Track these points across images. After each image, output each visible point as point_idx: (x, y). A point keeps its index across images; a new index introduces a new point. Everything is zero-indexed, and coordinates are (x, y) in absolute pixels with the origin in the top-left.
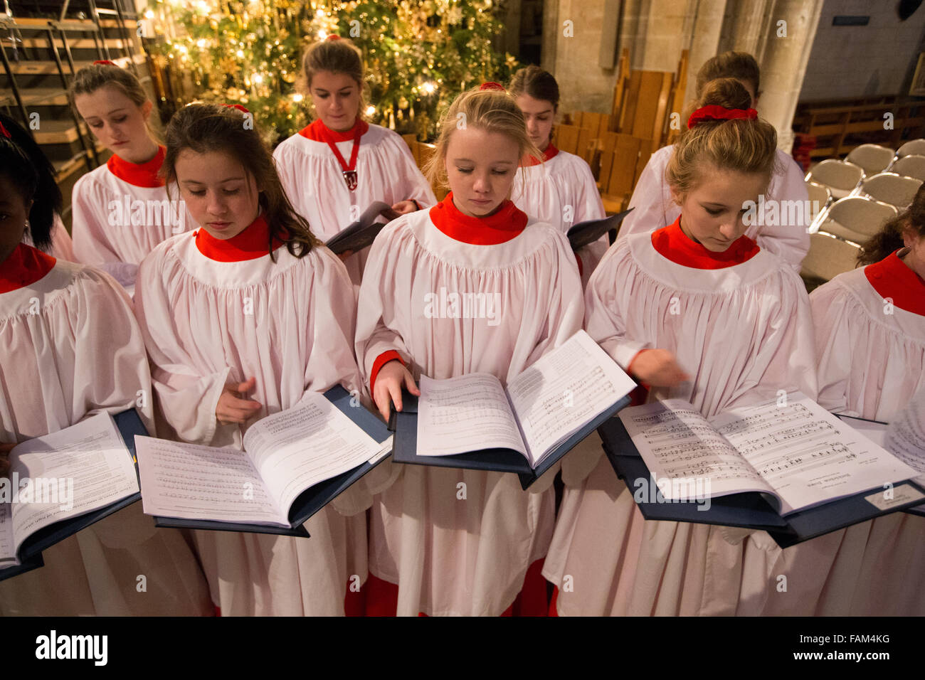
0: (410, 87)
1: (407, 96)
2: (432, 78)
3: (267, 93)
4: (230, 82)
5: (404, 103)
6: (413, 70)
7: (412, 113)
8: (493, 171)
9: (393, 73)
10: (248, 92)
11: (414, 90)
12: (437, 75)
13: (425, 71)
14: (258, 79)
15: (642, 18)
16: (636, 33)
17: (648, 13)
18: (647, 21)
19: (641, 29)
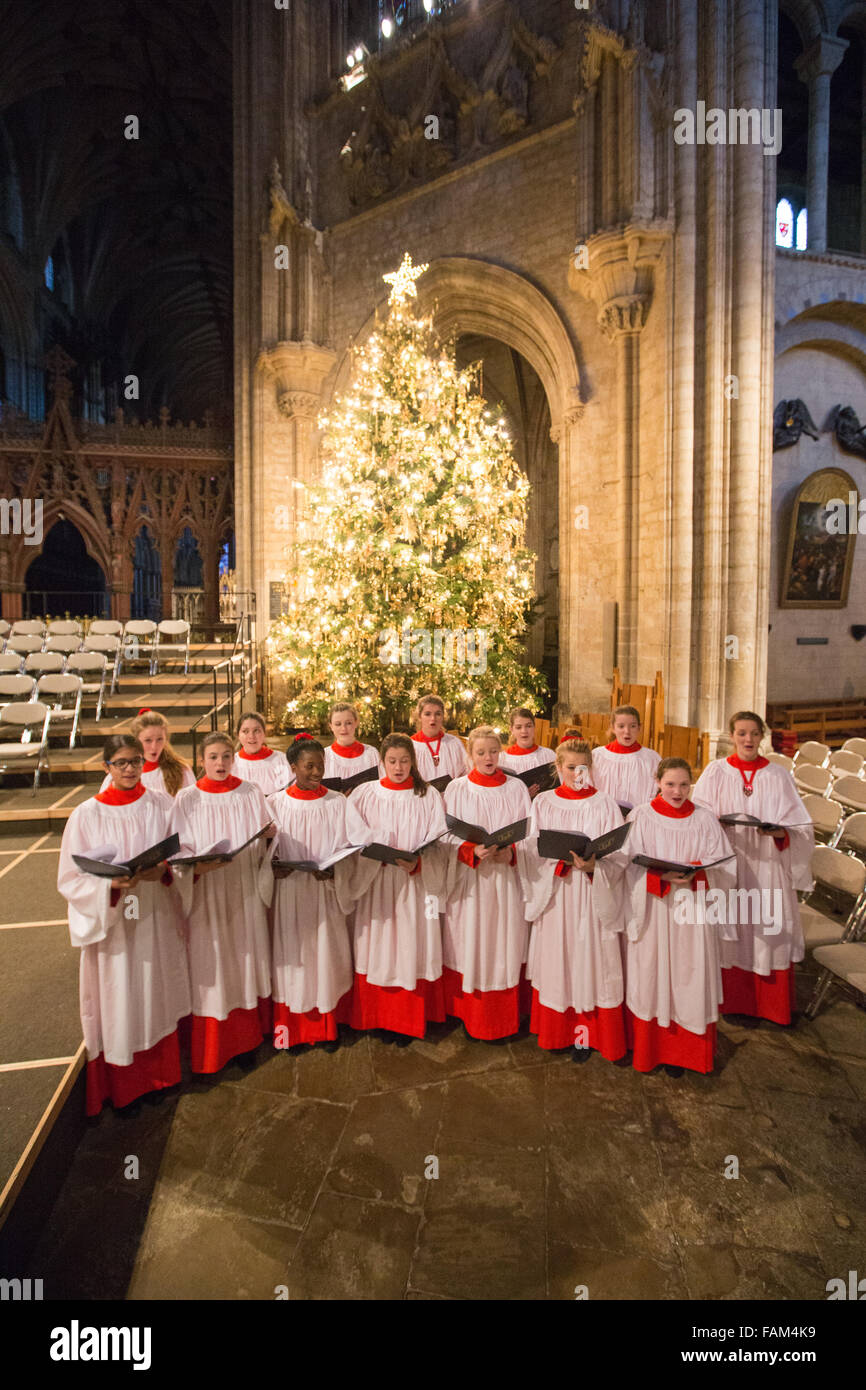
0: (453, 694)
1: (451, 700)
2: (471, 687)
3: (346, 695)
4: (320, 687)
5: (448, 705)
6: (456, 682)
7: (454, 712)
8: (491, 752)
9: (441, 683)
10: (332, 693)
11: (457, 696)
12: (475, 685)
13: (466, 682)
14: (340, 686)
15: (632, 644)
16: (629, 653)
17: (636, 640)
18: (636, 646)
19: (632, 651)
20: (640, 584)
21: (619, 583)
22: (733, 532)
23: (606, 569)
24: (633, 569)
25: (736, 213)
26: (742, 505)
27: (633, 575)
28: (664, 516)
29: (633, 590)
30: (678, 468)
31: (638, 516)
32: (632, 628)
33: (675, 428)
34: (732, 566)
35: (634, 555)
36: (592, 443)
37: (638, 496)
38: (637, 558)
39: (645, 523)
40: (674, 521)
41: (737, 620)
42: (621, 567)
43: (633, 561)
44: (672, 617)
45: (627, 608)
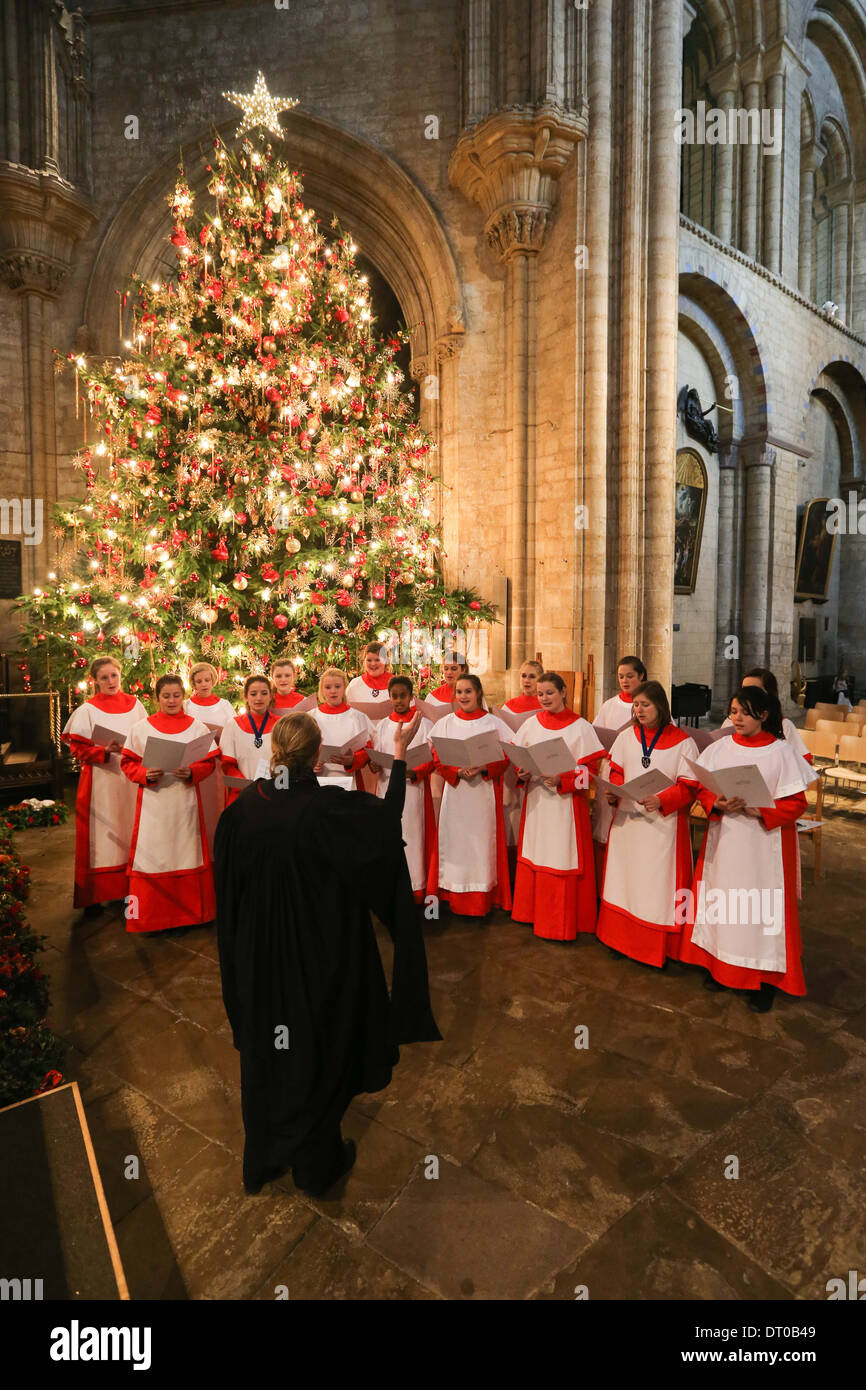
15: (529, 628)
16: (525, 640)
17: (533, 624)
18: (533, 630)
19: (529, 637)
20: (537, 556)
21: (512, 552)
22: (650, 497)
23: (493, 538)
24: (529, 537)
25: (654, 129)
26: (660, 467)
27: (529, 544)
28: (574, 473)
29: (530, 563)
30: (591, 416)
31: (534, 473)
32: (529, 609)
33: (588, 369)
34: (649, 536)
35: (530, 520)
36: (475, 382)
37: (535, 450)
38: (534, 524)
39: (546, 482)
40: (586, 481)
41: (655, 599)
42: (514, 534)
43: (530, 527)
44: (584, 593)
45: (523, 584)
